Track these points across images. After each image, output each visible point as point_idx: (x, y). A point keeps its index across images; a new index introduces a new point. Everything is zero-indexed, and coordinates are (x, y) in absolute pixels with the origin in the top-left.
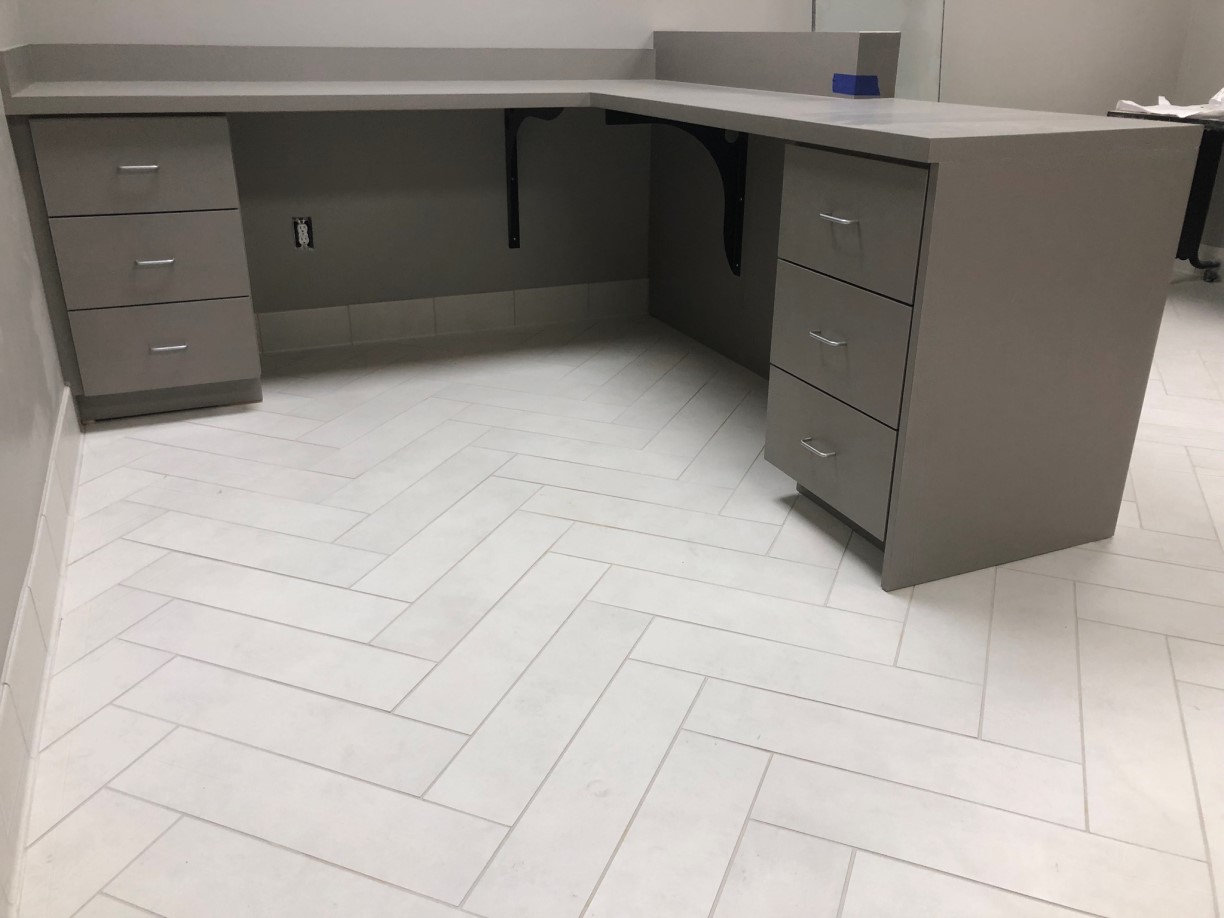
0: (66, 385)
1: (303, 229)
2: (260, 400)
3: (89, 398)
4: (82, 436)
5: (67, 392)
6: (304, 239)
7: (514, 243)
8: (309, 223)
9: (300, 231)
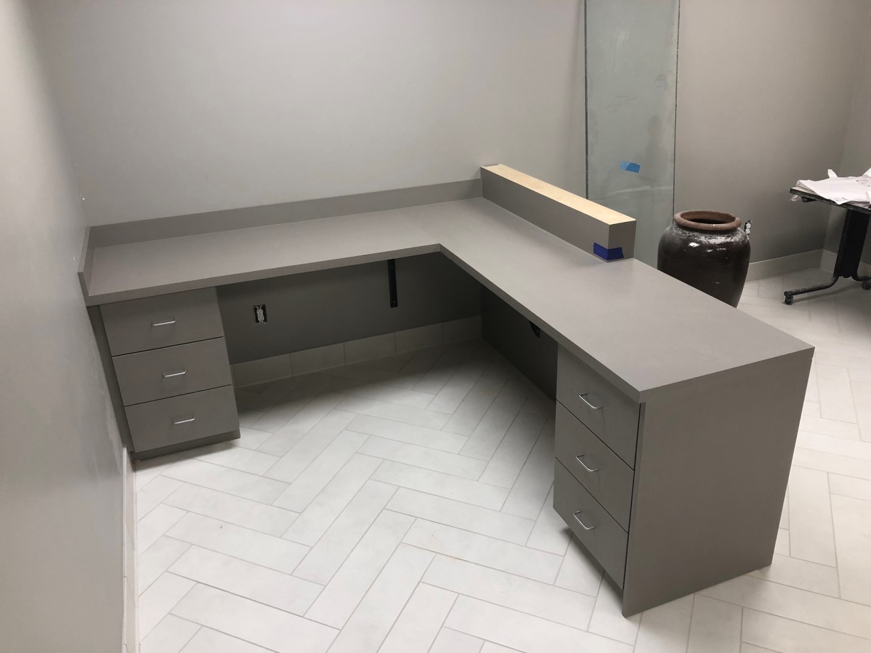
0: (124, 447)
1: (260, 312)
2: (239, 438)
3: (138, 453)
4: (134, 474)
5: (125, 452)
6: (261, 317)
7: (394, 303)
8: (264, 308)
9: (258, 313)
